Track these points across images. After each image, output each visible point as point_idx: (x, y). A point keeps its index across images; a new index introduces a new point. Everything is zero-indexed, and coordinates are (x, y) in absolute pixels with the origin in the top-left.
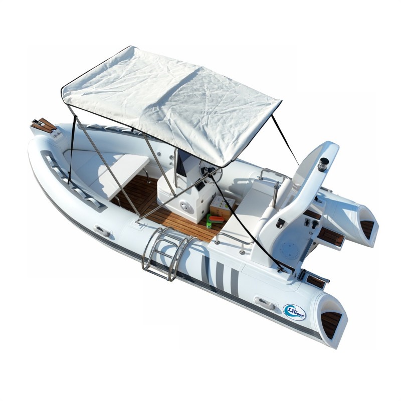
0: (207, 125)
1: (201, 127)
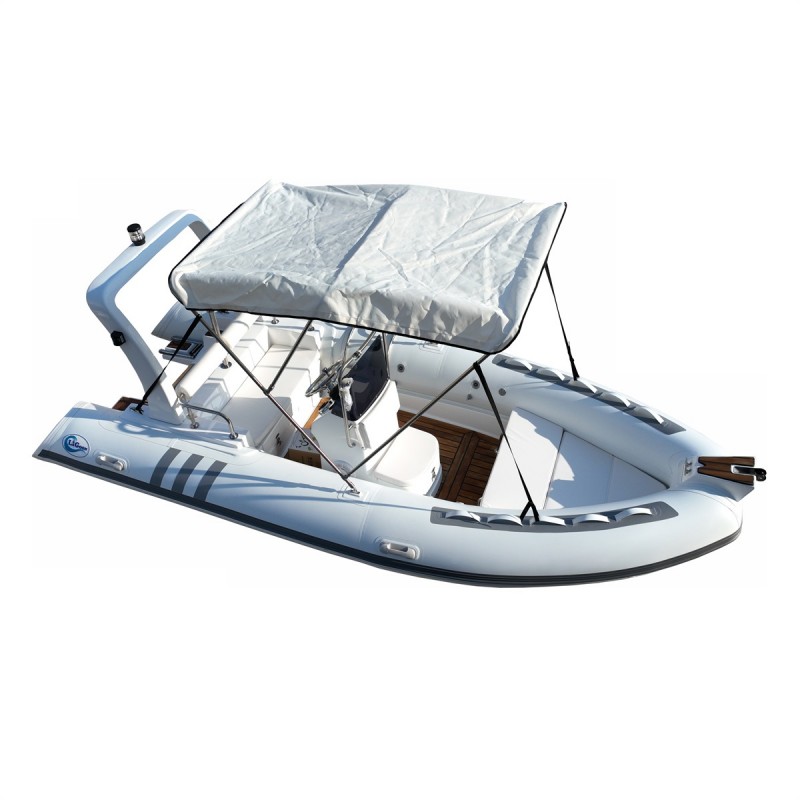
0: (309, 208)
1: (317, 204)
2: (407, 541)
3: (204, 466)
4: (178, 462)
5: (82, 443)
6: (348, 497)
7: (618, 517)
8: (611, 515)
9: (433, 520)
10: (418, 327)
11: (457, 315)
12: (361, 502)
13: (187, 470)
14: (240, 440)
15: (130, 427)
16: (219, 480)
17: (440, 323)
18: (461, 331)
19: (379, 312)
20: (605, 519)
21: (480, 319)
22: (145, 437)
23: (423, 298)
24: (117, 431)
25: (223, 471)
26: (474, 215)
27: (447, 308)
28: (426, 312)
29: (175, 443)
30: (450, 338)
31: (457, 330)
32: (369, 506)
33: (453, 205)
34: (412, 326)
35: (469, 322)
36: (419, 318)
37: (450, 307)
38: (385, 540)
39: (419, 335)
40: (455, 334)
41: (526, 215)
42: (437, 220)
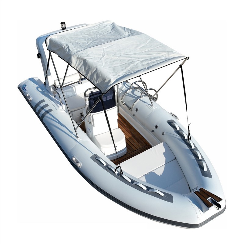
2: (80, 160)
3: (47, 109)
4: (42, 105)
5: (26, 89)
6: (75, 137)
7: (150, 191)
8: (148, 188)
9: (92, 158)
10: (90, 76)
11: (100, 76)
12: (77, 141)
13: (42, 108)
14: (62, 106)
15: (39, 89)
16: (48, 115)
17: (95, 77)
18: (99, 82)
19: (83, 67)
20: (145, 188)
21: (105, 80)
22: (40, 93)
23: (95, 66)
24: (36, 88)
25: (50, 113)
26: (151, 50)
27: (99, 72)
28: (94, 72)
29: (46, 99)
30: (96, 83)
31: (98, 82)
32: (78, 143)
33: (148, 44)
34: (88, 75)
35: (102, 80)
36: (91, 73)
37: (100, 72)
38: (74, 156)
39: (89, 79)
40: (98, 83)
41: (169, 56)
42: (136, 47)
